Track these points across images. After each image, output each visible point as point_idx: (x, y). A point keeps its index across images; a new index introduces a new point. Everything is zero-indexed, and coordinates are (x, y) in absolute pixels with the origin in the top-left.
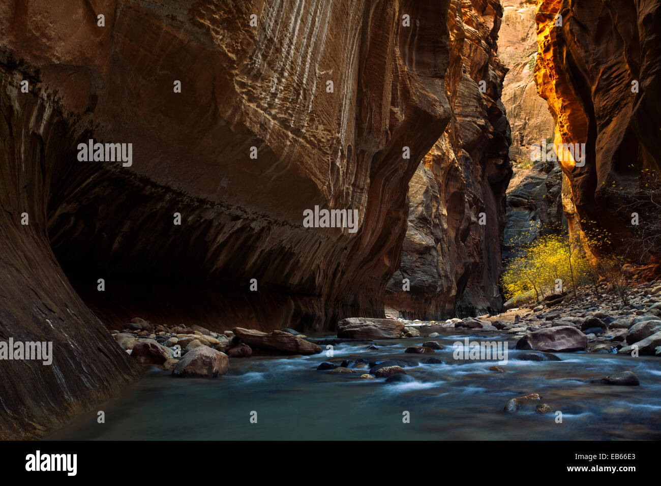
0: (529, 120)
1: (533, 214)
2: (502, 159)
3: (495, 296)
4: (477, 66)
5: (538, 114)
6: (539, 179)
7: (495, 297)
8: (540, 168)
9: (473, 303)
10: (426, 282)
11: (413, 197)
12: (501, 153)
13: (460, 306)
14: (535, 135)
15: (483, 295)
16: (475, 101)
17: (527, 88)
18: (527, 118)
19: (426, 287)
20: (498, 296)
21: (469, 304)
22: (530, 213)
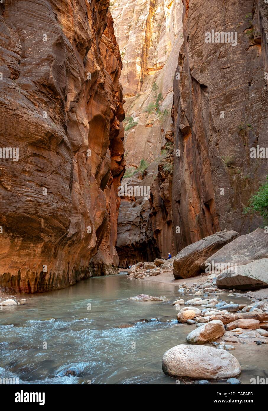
0: (129, 151)
1: (133, 203)
2: (120, 158)
3: (114, 254)
4: (111, 69)
5: (134, 148)
6: (137, 182)
7: (114, 256)
8: (138, 176)
9: (103, 259)
10: (44, 207)
11: (34, 49)
12: (119, 153)
13: (93, 262)
14: (133, 160)
15: (109, 253)
16: (110, 89)
17: (128, 134)
18: (128, 150)
19: (45, 218)
20: (116, 255)
21: (101, 260)
22: (132, 203)
